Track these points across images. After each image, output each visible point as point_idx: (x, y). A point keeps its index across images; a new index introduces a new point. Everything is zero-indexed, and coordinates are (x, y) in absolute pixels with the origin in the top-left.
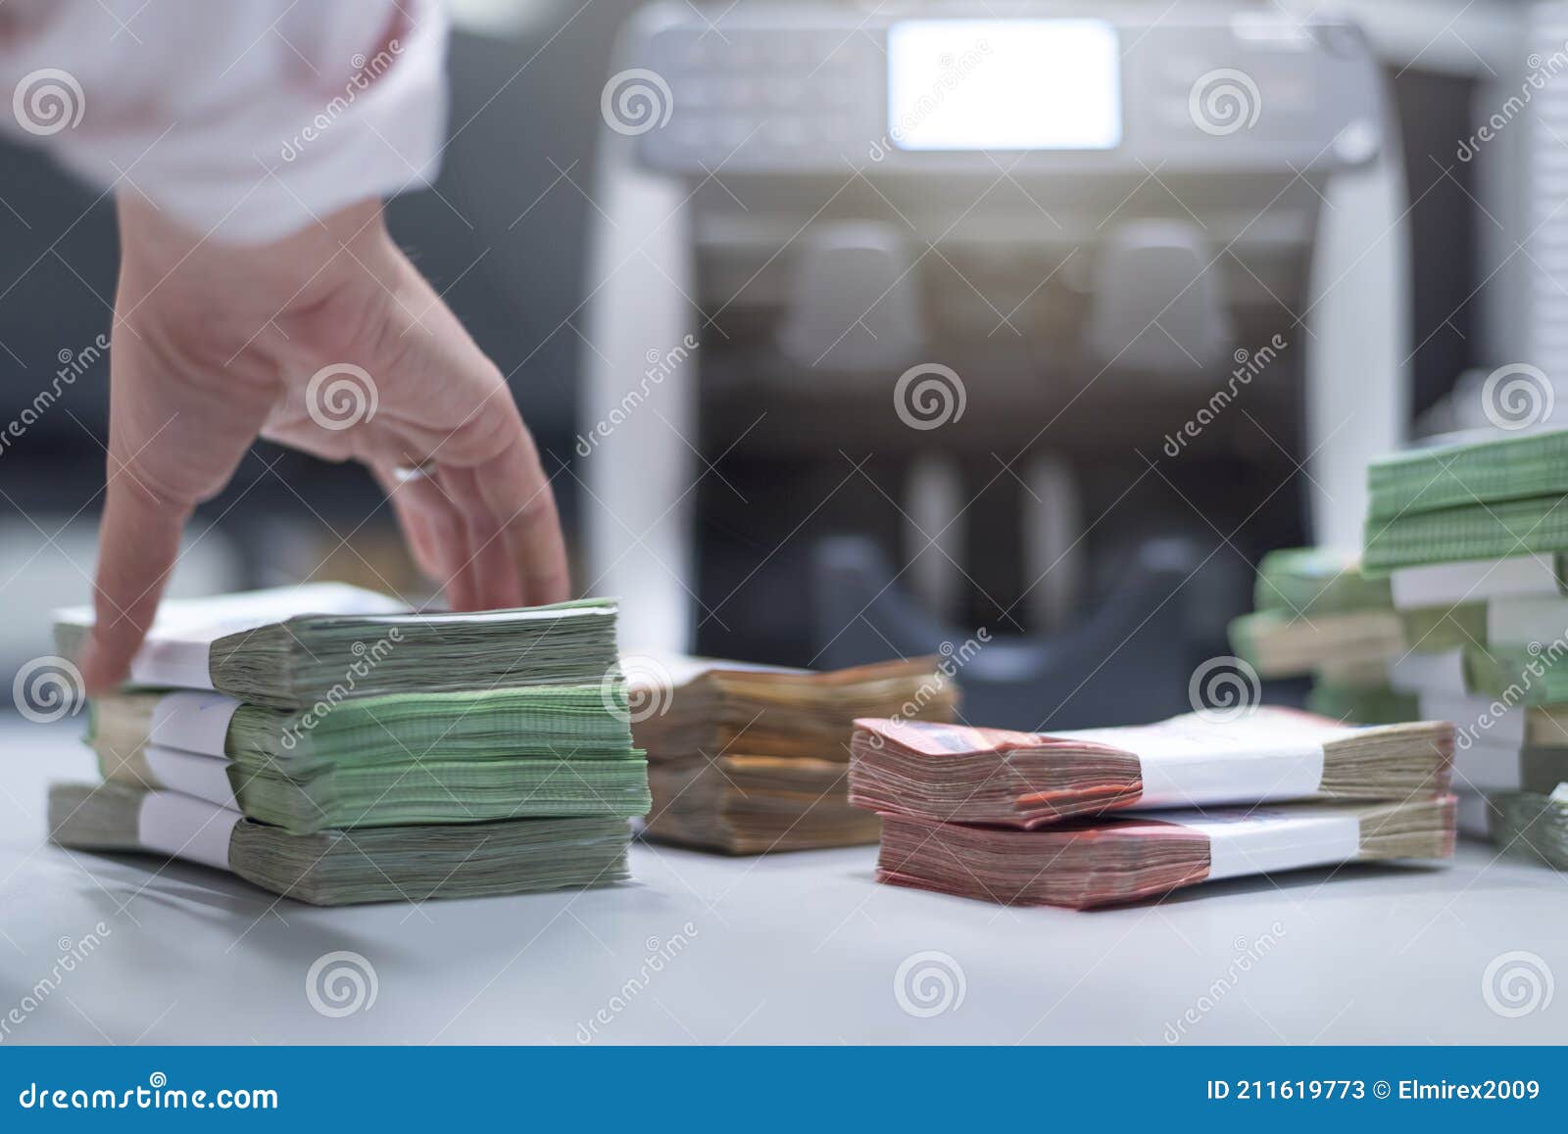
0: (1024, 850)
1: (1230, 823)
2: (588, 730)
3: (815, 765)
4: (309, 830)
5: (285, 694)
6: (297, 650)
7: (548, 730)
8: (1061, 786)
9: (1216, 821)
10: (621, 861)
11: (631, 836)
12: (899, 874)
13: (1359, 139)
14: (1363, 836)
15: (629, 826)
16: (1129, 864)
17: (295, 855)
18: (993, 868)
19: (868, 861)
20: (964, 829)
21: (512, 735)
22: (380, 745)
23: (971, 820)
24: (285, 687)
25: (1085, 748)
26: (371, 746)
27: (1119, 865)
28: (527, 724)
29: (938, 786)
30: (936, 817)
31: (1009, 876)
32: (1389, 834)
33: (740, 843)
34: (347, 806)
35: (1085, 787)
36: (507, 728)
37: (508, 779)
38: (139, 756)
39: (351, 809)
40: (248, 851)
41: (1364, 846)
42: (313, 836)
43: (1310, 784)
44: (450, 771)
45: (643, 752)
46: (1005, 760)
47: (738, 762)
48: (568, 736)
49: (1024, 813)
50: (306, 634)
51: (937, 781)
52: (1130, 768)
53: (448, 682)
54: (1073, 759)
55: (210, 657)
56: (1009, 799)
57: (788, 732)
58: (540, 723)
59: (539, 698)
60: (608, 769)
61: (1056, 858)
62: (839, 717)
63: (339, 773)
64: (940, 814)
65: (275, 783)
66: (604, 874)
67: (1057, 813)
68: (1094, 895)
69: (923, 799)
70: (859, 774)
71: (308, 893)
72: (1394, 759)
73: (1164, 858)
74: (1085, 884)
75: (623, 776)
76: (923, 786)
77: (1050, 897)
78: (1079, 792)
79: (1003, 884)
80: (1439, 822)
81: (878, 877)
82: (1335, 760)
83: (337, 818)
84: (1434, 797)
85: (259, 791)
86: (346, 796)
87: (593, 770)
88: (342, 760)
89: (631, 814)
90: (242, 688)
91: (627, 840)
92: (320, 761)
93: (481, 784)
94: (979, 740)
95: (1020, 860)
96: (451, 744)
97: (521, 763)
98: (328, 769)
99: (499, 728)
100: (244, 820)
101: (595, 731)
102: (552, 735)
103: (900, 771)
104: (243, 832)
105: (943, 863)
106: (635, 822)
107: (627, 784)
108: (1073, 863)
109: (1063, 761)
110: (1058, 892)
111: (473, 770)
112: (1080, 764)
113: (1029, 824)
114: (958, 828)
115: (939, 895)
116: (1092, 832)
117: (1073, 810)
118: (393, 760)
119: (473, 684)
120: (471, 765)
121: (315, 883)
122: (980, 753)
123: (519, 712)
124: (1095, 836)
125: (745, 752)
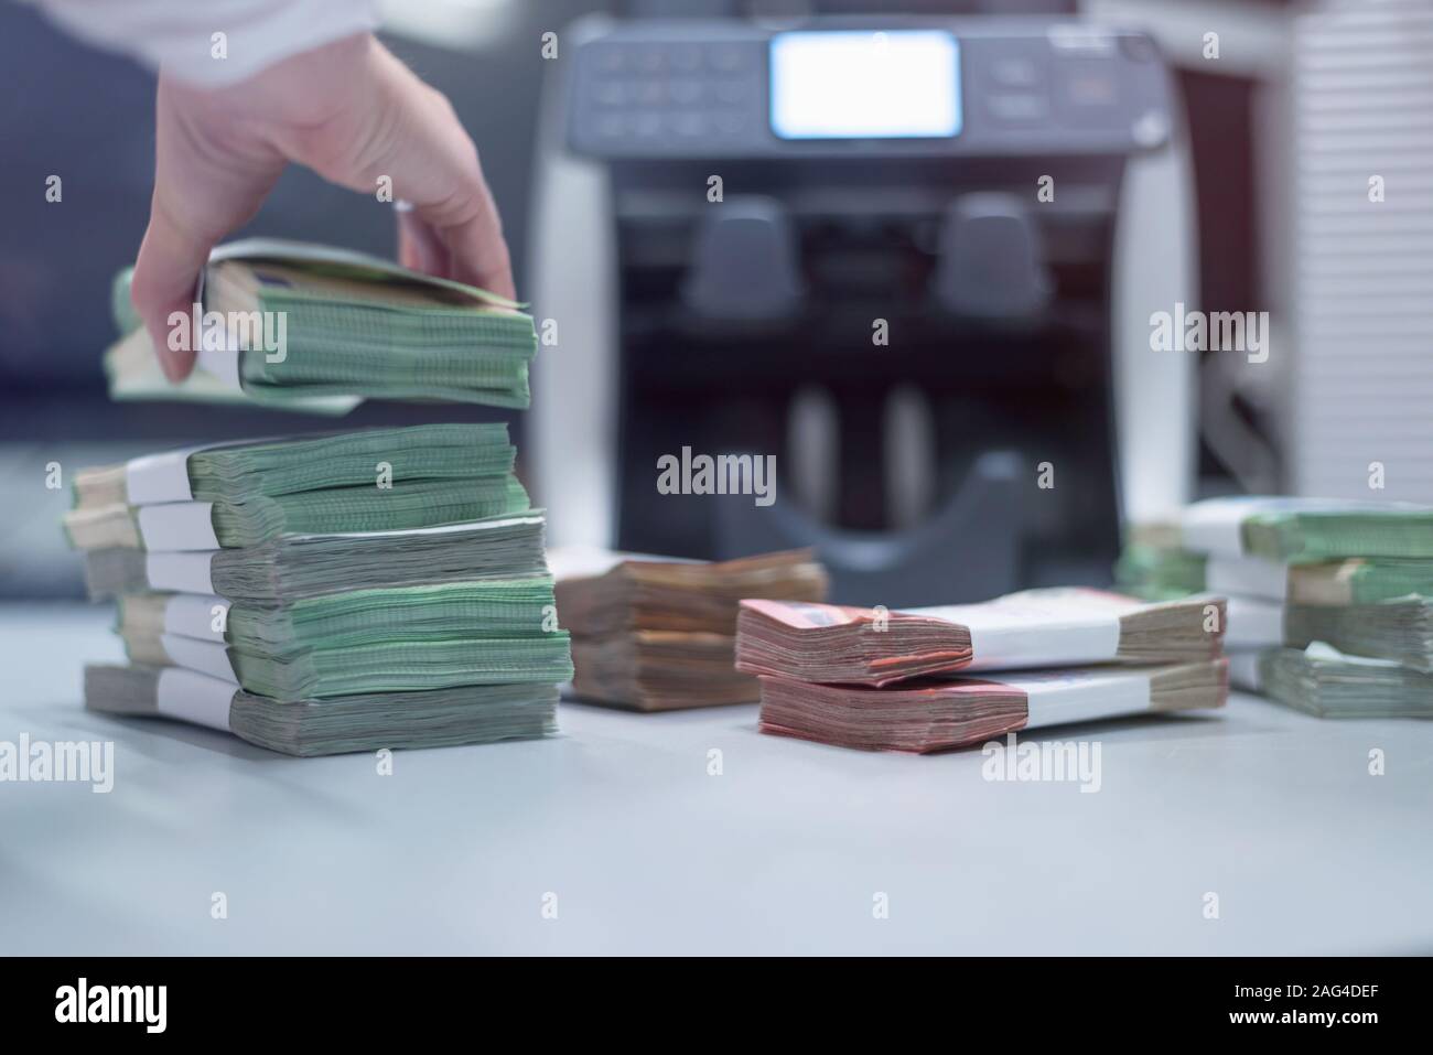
0: (877, 705)
1: (1044, 681)
2: (521, 615)
3: (710, 639)
4: (293, 698)
5: (273, 595)
6: (280, 561)
7: (489, 615)
8: (906, 653)
9: (1033, 680)
10: (551, 717)
11: (559, 698)
12: (777, 726)
13: (1152, 127)
14: (1153, 691)
15: (556, 691)
16: (960, 716)
17: (281, 719)
18: (851, 720)
19: (752, 717)
20: (829, 689)
21: (459, 620)
22: (349, 630)
23: (834, 681)
24: (271, 590)
25: (925, 621)
26: (342, 631)
27: (953, 717)
28: (471, 611)
29: (807, 654)
30: (805, 680)
31: (865, 727)
32: (1174, 689)
33: (650, 702)
34: (323, 680)
35: (926, 653)
36: (455, 615)
37: (456, 655)
38: (156, 642)
39: (325, 682)
40: (243, 716)
41: (1153, 699)
42: (296, 704)
43: (1109, 651)
44: (407, 649)
45: (567, 632)
46: (861, 632)
47: (648, 637)
48: (504, 620)
49: (876, 675)
50: (288, 549)
51: (806, 650)
52: (962, 638)
53: (404, 579)
54: (915, 631)
55: (212, 569)
56: (863, 663)
57: (687, 612)
58: (481, 610)
59: (480, 590)
60: (538, 646)
61: (903, 712)
62: (729, 598)
63: (316, 654)
64: (809, 677)
65: (265, 661)
66: (533, 728)
67: (902, 675)
68: (932, 742)
69: (796, 665)
70: (745, 645)
71: (293, 747)
72: (1177, 629)
73: (989, 711)
74: (925, 733)
75: (549, 651)
76: (795, 655)
77: (897, 743)
78: (921, 657)
79: (859, 733)
80: (1214, 679)
81: (760, 728)
82: (1129, 628)
83: (317, 689)
84: (1211, 659)
85: (251, 668)
86: (321, 672)
87: (525, 646)
88: (316, 643)
89: (560, 681)
90: (238, 594)
91: (555, 702)
92: (297, 645)
93: (433, 659)
94: (839, 616)
95: (872, 713)
96: (408, 629)
97: (466, 642)
98: (307, 650)
99: (448, 615)
100: (242, 692)
101: (527, 616)
102: (491, 620)
103: (778, 642)
104: (241, 701)
105: (811, 716)
106: (564, 686)
107: (554, 657)
108: (915, 716)
109: (908, 632)
110: (903, 739)
111: (428, 648)
112: (921, 635)
113: (880, 684)
114: (823, 688)
115: (809, 743)
116: (931, 690)
117: (914, 672)
118: (359, 642)
119: (426, 580)
120: (425, 644)
121: (299, 740)
122: (841, 626)
123: (464, 601)
124: (932, 693)
125: (653, 628)
